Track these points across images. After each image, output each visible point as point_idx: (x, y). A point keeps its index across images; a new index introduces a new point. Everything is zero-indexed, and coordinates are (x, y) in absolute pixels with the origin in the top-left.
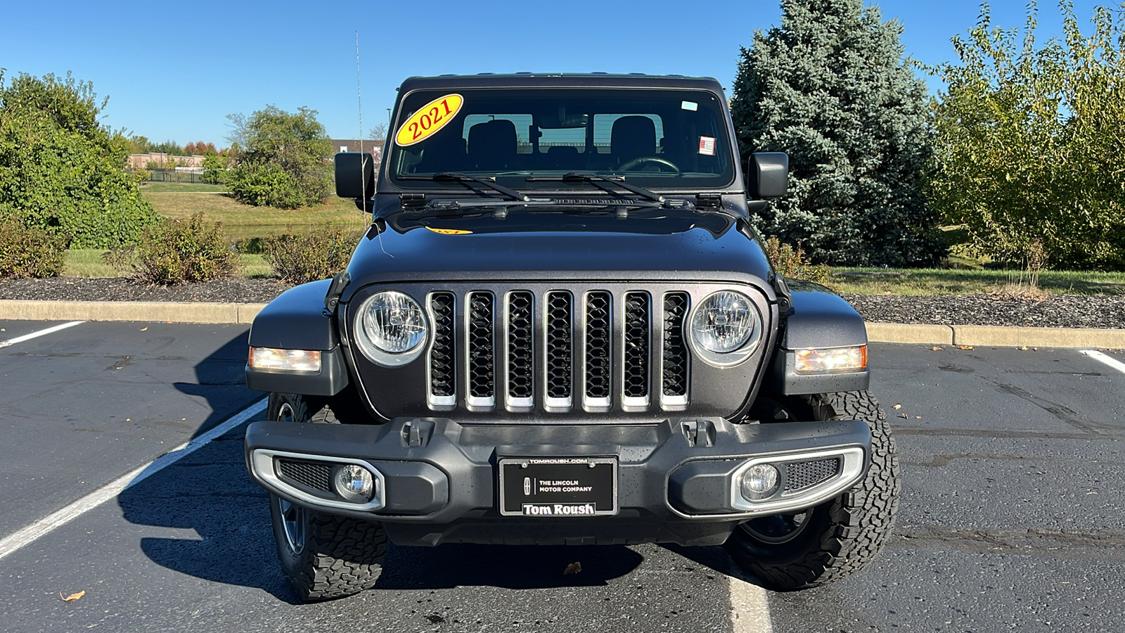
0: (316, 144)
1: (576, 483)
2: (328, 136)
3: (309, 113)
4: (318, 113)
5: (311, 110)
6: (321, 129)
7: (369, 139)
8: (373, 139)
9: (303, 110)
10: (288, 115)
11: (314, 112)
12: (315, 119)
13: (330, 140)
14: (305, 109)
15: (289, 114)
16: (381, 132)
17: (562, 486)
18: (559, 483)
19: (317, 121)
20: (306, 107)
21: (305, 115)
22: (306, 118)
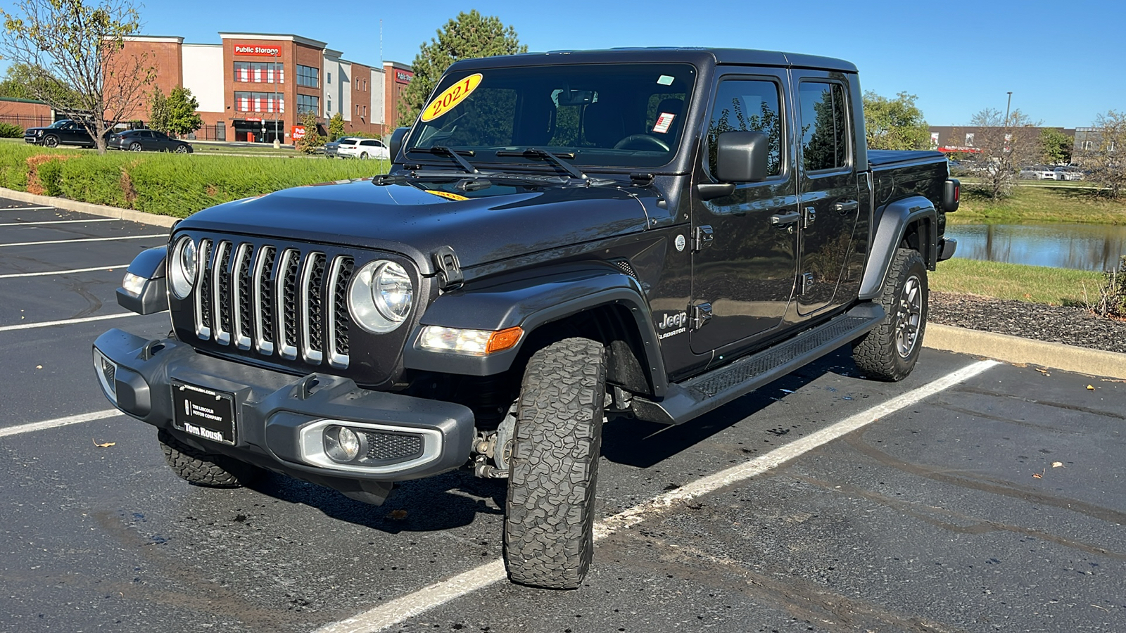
0: (910, 131)
1: (212, 412)
2: (925, 122)
3: (908, 98)
4: (917, 98)
5: (911, 95)
6: (918, 115)
7: (969, 125)
8: (975, 125)
9: (902, 96)
10: (885, 101)
11: (913, 97)
12: (913, 105)
13: (927, 126)
14: (904, 94)
15: (888, 100)
16: (986, 118)
17: (205, 413)
18: (203, 409)
19: (915, 106)
20: (905, 92)
21: (903, 101)
22: (904, 104)
